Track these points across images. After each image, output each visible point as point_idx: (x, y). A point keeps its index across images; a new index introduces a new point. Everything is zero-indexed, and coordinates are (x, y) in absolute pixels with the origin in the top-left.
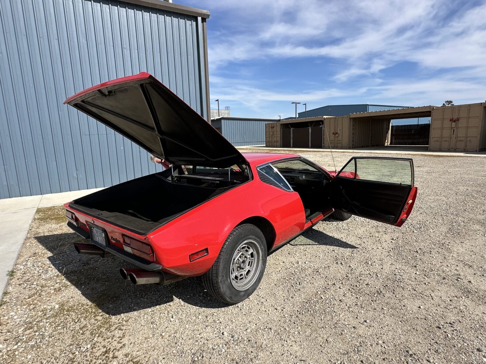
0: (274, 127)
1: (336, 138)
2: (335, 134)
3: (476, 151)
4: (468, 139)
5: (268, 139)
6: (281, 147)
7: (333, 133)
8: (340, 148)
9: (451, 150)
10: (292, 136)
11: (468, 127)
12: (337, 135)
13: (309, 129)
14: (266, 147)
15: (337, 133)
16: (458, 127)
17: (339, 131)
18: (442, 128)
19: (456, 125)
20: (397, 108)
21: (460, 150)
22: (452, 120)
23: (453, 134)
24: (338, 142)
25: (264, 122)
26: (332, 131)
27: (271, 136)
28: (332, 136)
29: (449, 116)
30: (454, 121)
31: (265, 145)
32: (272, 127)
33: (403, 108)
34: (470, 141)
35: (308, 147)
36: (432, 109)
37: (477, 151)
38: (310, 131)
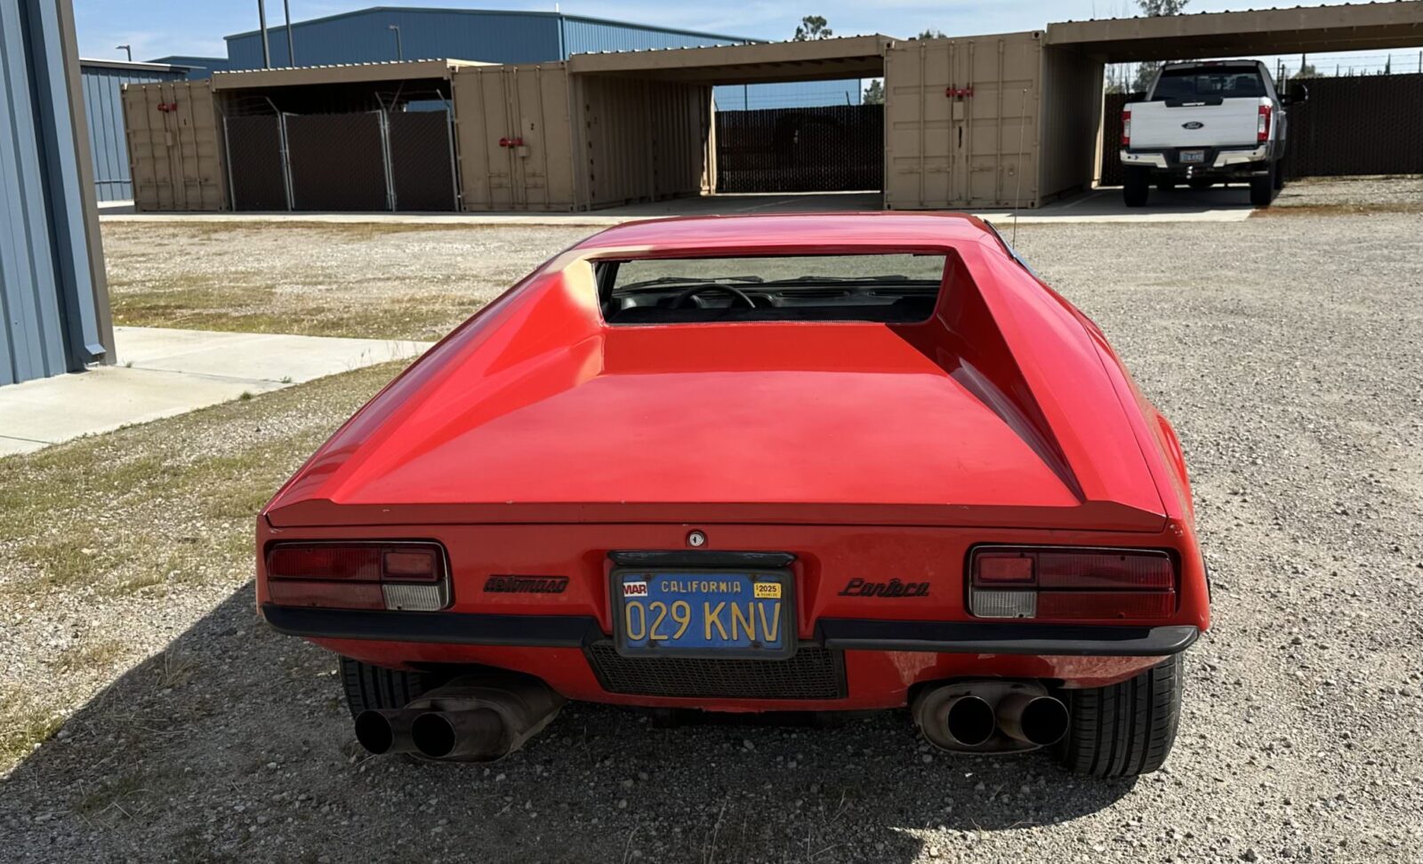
0: (175, 107)
1: (519, 162)
2: (511, 144)
3: (1033, 204)
4: (1006, 163)
5: (145, 171)
6: (229, 210)
7: (503, 143)
8: (542, 208)
9: (956, 204)
10: (286, 152)
11: (1001, 120)
12: (522, 151)
13: (376, 118)
14: (140, 208)
15: (520, 143)
16: (973, 120)
17: (527, 134)
18: (923, 123)
19: (967, 110)
20: (712, 43)
21: (986, 204)
22: (952, 93)
23: (960, 146)
24: (530, 181)
25: (114, 79)
26: (498, 133)
27: (160, 152)
28: (500, 158)
29: (939, 76)
30: (960, 97)
31: (132, 203)
32: (167, 109)
33: (730, 43)
34: (1011, 170)
35: (382, 208)
36: (886, 47)
37: (1037, 205)
38: (385, 127)
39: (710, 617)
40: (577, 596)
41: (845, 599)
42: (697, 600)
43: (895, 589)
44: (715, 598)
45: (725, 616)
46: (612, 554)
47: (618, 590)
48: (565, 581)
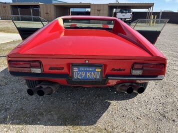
0: (5, 7)
1: (48, 16)
2: (47, 13)
10: (19, 13)
11: (103, 14)
13: (30, 9)
14: (2, 19)
16: (100, 14)
17: (49, 12)
18: (95, 14)
19: (100, 12)
22: (98, 10)
24: (49, 18)
26: (45, 12)
27: (4, 13)
28: (46, 15)
36: (91, 5)
38: (31, 11)
39: (88, 74)
40: (65, 70)
41: (111, 72)
42: (86, 71)
43: (120, 70)
44: (89, 71)
45: (91, 74)
46: (72, 64)
47: (73, 70)
48: (63, 68)
